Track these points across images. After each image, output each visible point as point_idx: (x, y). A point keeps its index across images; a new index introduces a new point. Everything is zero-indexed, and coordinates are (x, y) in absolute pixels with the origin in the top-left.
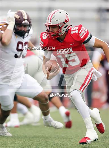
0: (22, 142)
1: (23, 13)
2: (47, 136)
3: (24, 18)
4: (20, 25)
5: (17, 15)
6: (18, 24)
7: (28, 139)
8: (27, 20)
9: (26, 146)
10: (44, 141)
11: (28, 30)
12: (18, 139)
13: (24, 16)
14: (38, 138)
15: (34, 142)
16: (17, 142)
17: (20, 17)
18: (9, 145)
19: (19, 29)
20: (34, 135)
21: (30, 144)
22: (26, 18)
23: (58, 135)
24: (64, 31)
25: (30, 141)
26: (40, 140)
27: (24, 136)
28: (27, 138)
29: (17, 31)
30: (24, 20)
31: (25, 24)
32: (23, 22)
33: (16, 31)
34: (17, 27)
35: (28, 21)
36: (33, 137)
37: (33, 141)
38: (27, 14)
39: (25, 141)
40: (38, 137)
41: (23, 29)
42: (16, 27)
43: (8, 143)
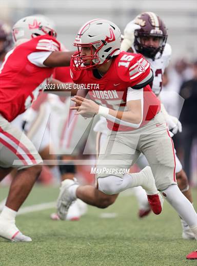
0: (84, 246)
1: (151, 16)
2: (128, 235)
3: (153, 24)
4: (146, 36)
5: (142, 20)
6: (144, 36)
7: (95, 241)
8: (158, 28)
9: (92, 253)
10: (122, 245)
11: (161, 46)
12: (77, 240)
13: (153, 21)
14: (112, 240)
15: (105, 247)
16: (75, 247)
17: (145, 23)
18: (61, 251)
19: (144, 45)
20: (106, 233)
21: (99, 251)
22: (157, 24)
23: (148, 233)
24: (103, 56)
25: (98, 245)
26: (115, 243)
27: (88, 235)
28: (93, 239)
29: (142, 48)
30: (154, 27)
31: (156, 35)
32: (152, 32)
33: (139, 48)
34: (141, 41)
35: (160, 29)
36: (103, 238)
37: (104, 245)
38: (158, 17)
39: (89, 245)
40: (113, 238)
41: (152, 43)
42: (139, 41)
43: (58, 248)
